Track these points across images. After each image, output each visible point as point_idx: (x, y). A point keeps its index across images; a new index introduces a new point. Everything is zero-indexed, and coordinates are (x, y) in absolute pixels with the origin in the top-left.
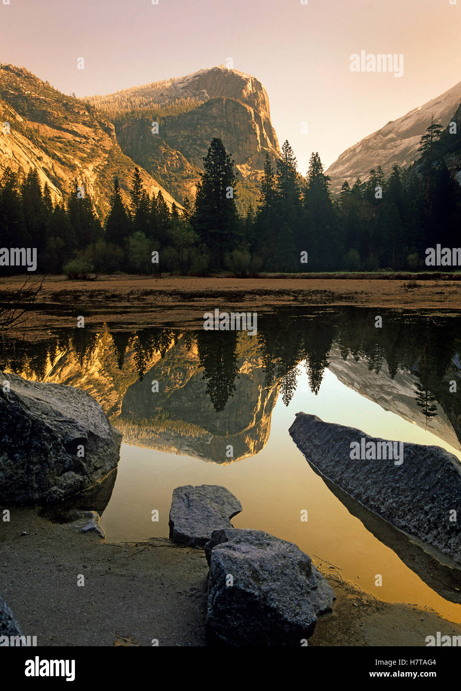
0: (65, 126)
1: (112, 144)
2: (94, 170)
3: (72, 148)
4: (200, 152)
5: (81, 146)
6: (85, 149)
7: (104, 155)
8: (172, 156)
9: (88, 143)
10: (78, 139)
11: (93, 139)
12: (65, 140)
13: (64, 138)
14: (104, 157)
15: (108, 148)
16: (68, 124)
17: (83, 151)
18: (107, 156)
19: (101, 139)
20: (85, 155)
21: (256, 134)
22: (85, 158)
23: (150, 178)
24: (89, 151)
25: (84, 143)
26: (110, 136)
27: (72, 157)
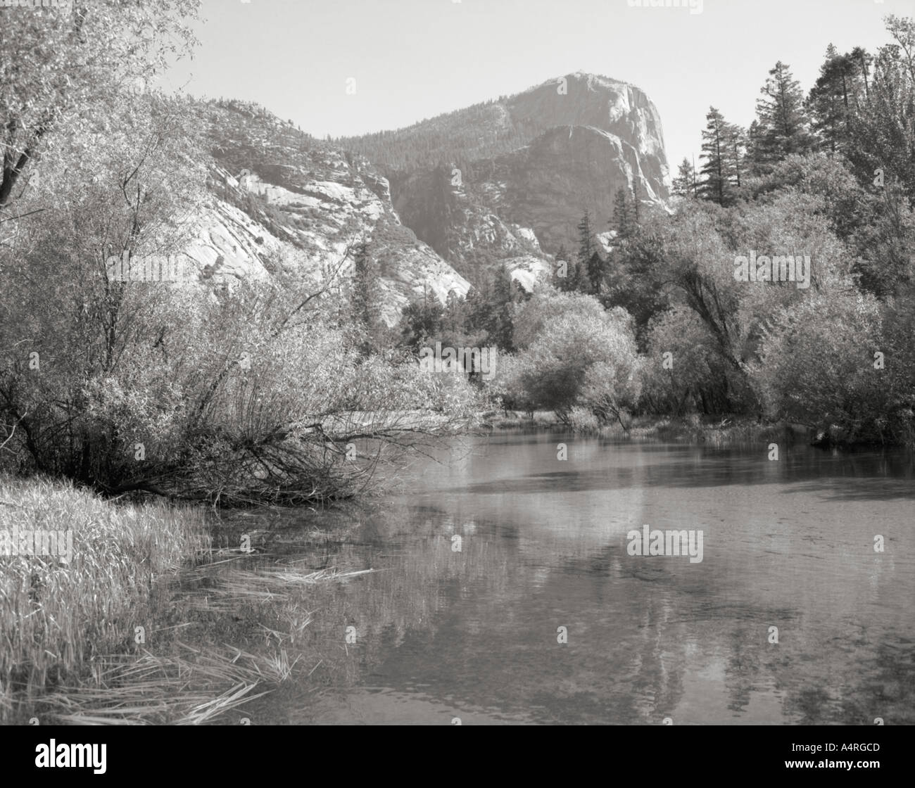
0: (308, 187)
1: (383, 211)
2: (348, 254)
3: (316, 220)
4: (531, 214)
5: (330, 216)
6: (337, 220)
7: (367, 228)
8: (483, 222)
9: (343, 211)
10: (326, 206)
11: (352, 203)
12: (306, 209)
13: (305, 206)
14: (367, 232)
15: (375, 217)
16: (314, 184)
17: (334, 224)
18: (371, 229)
19: (365, 203)
20: (336, 231)
21: (626, 178)
22: (335, 234)
23: (439, 261)
24: (342, 223)
25: (336, 212)
26: (381, 197)
27: (312, 235)
